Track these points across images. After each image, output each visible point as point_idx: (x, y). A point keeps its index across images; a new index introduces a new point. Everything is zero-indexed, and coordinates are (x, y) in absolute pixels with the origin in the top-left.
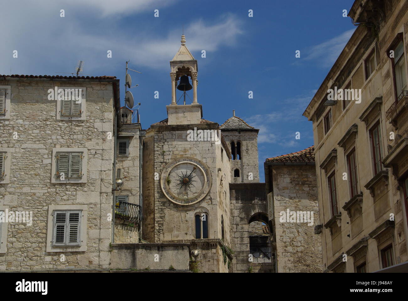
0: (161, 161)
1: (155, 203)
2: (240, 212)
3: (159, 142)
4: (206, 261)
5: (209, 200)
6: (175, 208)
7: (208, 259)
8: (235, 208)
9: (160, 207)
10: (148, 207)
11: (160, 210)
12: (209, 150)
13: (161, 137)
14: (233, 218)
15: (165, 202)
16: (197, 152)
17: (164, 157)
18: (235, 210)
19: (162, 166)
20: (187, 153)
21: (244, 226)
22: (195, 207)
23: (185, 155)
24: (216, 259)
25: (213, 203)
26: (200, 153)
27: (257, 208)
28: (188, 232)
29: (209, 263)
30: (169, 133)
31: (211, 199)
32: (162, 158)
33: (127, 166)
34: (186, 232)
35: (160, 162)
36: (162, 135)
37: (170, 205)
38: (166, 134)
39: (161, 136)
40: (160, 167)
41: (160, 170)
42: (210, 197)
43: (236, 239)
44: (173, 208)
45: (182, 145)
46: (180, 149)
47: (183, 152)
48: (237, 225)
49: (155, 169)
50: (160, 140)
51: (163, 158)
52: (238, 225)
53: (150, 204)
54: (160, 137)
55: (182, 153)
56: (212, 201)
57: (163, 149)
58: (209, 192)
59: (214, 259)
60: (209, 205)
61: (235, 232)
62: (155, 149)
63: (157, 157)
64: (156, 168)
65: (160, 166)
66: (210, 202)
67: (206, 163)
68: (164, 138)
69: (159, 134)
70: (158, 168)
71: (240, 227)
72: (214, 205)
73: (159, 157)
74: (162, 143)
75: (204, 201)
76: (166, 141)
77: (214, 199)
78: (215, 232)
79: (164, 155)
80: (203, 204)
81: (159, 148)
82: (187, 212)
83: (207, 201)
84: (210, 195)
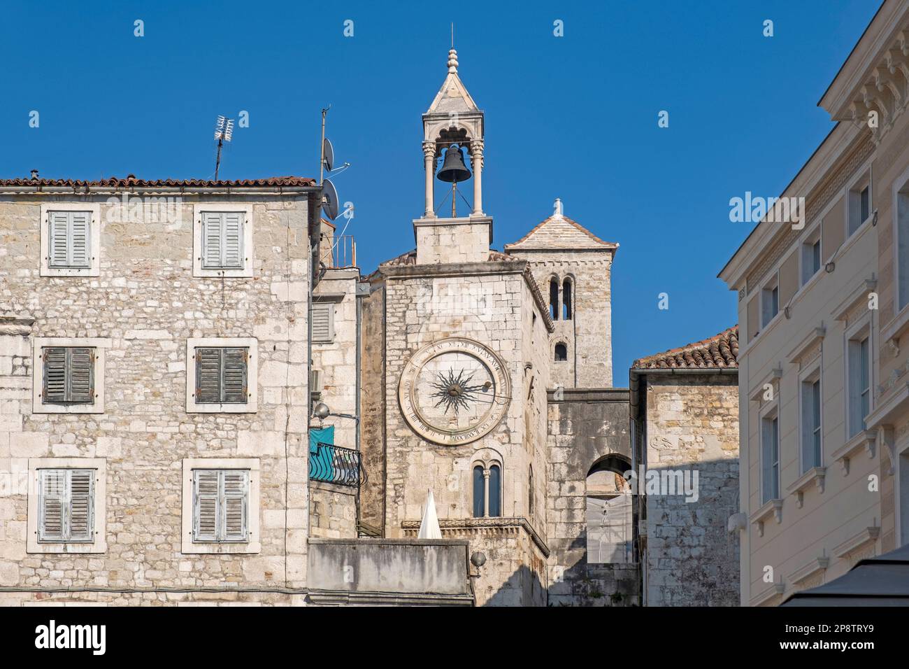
0: (401, 347)
1: (388, 439)
2: (568, 455)
3: (397, 304)
4: (494, 565)
5: (504, 434)
6: (430, 450)
7: (497, 561)
8: (558, 445)
9: (399, 449)
10: (371, 447)
11: (398, 455)
12: (505, 322)
13: (401, 292)
14: (554, 466)
15: (409, 437)
16: (480, 327)
17: (406, 337)
18: (557, 449)
19: (402, 357)
20: (457, 329)
21: (577, 484)
22: (474, 450)
23: (454, 332)
24: (515, 561)
25: (512, 442)
26: (486, 330)
27: (606, 445)
28: (457, 504)
29: (501, 569)
30: (419, 283)
31: (507, 432)
32: (404, 340)
33: (331, 363)
34: (453, 503)
35: (399, 349)
36: (403, 287)
37: (418, 444)
38: (411, 286)
39: (400, 290)
40: (399, 359)
41: (399, 366)
42: (507, 427)
43: (558, 513)
44: (427, 450)
45: (447, 311)
46: (442, 320)
47: (449, 325)
48: (561, 482)
49: (388, 363)
50: (398, 300)
51: (406, 340)
52: (564, 483)
53: (377, 440)
54: (399, 293)
55: (447, 329)
56: (509, 436)
57: (405, 320)
58: (505, 416)
59: (511, 561)
60: (503, 444)
61: (556, 498)
62: (387, 319)
63: (392, 338)
64: (390, 361)
65: (397, 358)
66: (506, 440)
67: (500, 351)
68: (408, 295)
69: (397, 286)
70: (393, 363)
71: (567, 486)
72: (514, 444)
73: (396, 337)
74: (404, 305)
75: (494, 436)
76: (411, 302)
77: (514, 432)
78: (515, 502)
79: (406, 334)
80: (491, 442)
81: (396, 316)
82: (457, 460)
83: (500, 436)
84: (506, 424)
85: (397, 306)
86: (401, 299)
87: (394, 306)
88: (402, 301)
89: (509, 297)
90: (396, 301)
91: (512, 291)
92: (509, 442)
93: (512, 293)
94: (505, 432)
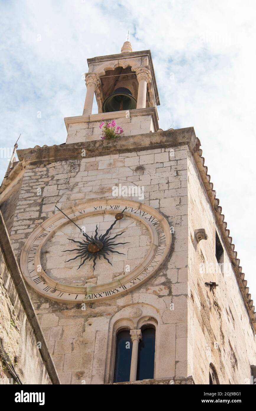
0: (33, 217)
5: (162, 287)
6: (54, 312)
12: (168, 183)
17: (41, 208)
19: (32, 226)
22: (118, 307)
25: (173, 294)
28: (86, 371)
31: (168, 284)
32: (37, 211)
34: (79, 370)
35: (30, 219)
36: (45, 169)
38: (54, 167)
39: (41, 172)
40: (28, 228)
42: (167, 278)
44: (49, 312)
45: (96, 182)
46: (88, 189)
50: (37, 179)
51: (40, 211)
54: (39, 174)
56: (170, 289)
58: (164, 266)
60: (160, 296)
63: (22, 211)
65: (26, 227)
66: (166, 292)
67: (159, 208)
68: (50, 174)
69: (37, 169)
72: (176, 296)
73: (28, 209)
74: (43, 183)
75: (147, 289)
76: (52, 179)
77: (177, 282)
78: (177, 362)
79: (41, 205)
80: (141, 296)
81: (32, 192)
82: (91, 320)
83: (157, 289)
84: (165, 275)
85: (33, 184)
86: (41, 178)
87: (31, 185)
88: (40, 180)
89: (173, 163)
90: (36, 181)
91: (177, 159)
92: (170, 294)
93: (177, 160)
94: (163, 284)
